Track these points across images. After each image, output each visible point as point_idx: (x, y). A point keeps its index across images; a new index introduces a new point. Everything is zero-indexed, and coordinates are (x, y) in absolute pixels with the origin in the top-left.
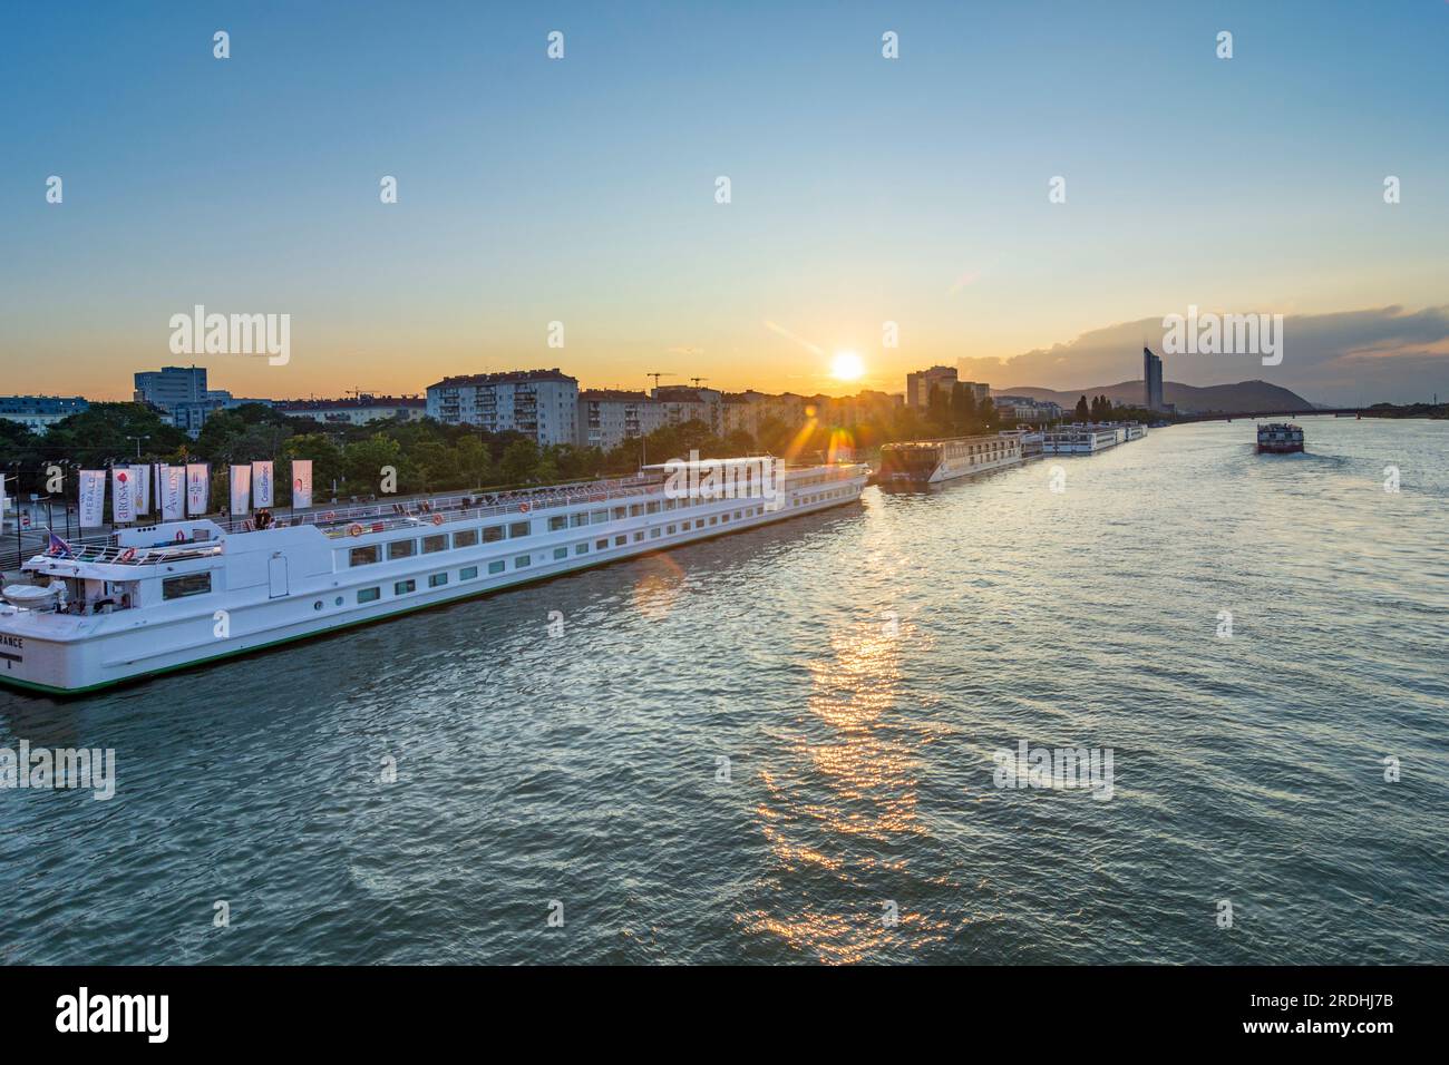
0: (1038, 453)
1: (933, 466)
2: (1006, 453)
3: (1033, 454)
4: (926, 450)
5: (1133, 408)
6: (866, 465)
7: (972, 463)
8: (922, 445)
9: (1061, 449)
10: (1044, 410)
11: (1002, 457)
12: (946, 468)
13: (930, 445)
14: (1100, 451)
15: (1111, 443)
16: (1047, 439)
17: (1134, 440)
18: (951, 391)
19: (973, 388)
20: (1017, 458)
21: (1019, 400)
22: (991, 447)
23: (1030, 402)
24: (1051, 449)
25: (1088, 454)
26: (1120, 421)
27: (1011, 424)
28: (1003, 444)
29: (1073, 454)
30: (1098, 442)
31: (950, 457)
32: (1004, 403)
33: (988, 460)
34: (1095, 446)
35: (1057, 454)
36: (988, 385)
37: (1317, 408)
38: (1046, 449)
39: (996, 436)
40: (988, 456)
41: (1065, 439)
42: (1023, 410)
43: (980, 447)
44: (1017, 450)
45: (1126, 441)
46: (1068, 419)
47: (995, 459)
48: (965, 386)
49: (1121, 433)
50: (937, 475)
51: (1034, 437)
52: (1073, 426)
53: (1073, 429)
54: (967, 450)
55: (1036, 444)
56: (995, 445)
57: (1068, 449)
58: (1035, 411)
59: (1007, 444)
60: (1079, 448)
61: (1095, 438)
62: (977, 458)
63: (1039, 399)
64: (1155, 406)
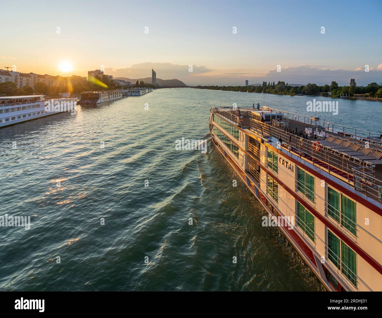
0: (126, 95)
1: (98, 99)
2: (118, 95)
3: (125, 96)
4: (96, 94)
5: (149, 84)
6: (77, 98)
7: (109, 97)
8: (94, 92)
9: (132, 94)
10: (127, 84)
11: (117, 96)
12: (102, 99)
13: (97, 92)
14: (142, 95)
15: (145, 93)
16: (129, 92)
17: (150, 92)
18: (102, 77)
19: (108, 77)
20: (121, 97)
21: (121, 81)
22: (114, 93)
23: (124, 81)
24: (130, 94)
25: (139, 96)
26: (147, 87)
27: (119, 87)
28: (118, 92)
29: (136, 96)
30: (142, 93)
31: (103, 96)
32: (117, 81)
33: (113, 97)
34: (141, 94)
35: (131, 96)
36: (112, 76)
37: (188, 86)
38: (129, 94)
39: (115, 90)
40: (114, 96)
41: (134, 92)
42: (122, 84)
43: (111, 93)
44: (121, 94)
45: (148, 93)
46: (134, 86)
47: (115, 97)
48: (106, 76)
49: (147, 90)
50: (99, 101)
51: (126, 91)
52: (135, 88)
53: (135, 89)
54: (108, 94)
55: (126, 93)
56: (116, 93)
57: (134, 94)
58: (125, 84)
59: (119, 93)
60: (137, 94)
61: (141, 91)
62: (110, 96)
63: (126, 81)
64: (154, 84)
